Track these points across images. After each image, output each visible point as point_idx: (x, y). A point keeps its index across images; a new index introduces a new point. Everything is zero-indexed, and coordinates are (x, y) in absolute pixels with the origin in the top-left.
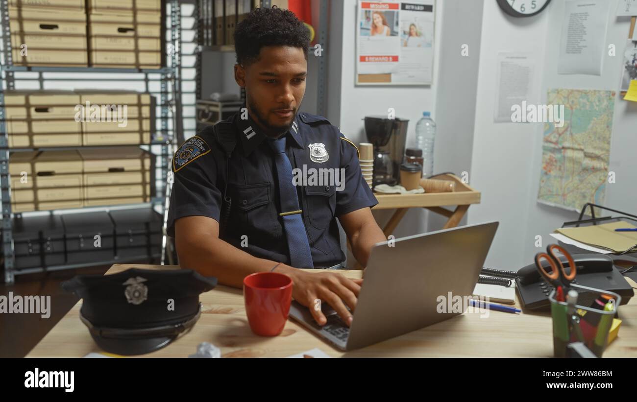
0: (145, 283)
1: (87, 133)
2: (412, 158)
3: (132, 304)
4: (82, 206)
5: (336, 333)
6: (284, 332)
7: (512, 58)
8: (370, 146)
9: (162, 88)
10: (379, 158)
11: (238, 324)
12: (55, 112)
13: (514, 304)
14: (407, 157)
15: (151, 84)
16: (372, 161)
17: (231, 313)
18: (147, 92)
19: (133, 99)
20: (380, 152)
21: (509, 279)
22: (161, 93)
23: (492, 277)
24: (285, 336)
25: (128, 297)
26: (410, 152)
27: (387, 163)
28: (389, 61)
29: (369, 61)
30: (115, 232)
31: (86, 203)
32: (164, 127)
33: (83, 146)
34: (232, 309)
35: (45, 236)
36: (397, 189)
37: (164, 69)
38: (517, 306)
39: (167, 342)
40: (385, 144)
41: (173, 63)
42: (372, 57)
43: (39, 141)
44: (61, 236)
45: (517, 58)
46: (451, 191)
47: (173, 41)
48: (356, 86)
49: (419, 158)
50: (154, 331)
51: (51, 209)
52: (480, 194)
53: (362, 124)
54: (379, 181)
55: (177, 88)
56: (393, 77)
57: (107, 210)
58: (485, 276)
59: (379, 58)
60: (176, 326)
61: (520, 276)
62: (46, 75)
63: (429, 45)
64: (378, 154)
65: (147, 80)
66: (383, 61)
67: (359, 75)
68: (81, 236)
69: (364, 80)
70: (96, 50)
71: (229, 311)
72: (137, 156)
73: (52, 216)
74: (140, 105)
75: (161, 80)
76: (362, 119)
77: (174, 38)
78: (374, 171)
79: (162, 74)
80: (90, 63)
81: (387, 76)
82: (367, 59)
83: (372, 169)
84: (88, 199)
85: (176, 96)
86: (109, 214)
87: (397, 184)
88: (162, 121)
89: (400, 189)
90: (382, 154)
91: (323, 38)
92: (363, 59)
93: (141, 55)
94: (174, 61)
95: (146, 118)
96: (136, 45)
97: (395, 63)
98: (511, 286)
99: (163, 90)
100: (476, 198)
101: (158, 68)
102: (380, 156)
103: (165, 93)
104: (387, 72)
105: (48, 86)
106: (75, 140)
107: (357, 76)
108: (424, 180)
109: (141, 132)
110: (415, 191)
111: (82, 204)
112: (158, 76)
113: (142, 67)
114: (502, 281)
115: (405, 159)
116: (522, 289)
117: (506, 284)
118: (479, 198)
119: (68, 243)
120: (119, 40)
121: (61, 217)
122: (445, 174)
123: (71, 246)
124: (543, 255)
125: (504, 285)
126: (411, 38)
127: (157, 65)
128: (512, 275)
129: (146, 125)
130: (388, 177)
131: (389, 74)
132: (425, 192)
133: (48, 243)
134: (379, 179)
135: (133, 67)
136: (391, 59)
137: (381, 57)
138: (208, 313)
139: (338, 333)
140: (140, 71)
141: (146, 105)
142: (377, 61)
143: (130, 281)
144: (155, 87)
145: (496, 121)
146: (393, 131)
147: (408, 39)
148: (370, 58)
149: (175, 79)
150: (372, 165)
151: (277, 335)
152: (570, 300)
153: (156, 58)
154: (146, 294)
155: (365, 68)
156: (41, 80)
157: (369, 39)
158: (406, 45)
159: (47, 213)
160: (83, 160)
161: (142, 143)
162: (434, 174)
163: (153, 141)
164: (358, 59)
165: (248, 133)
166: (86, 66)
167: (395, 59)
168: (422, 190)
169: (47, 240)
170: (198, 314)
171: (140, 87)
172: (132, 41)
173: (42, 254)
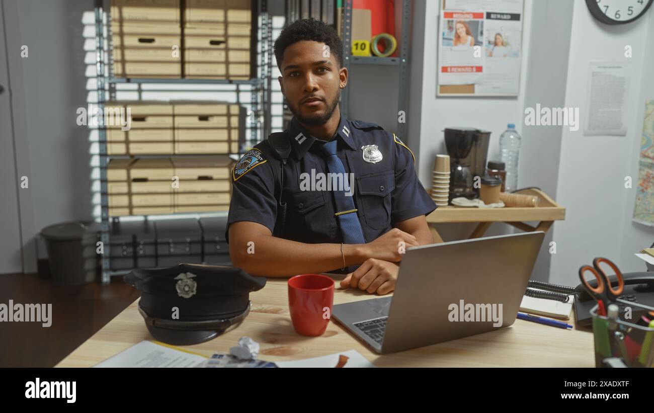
0: (194, 279)
1: (179, 142)
2: (494, 171)
3: (182, 297)
4: (172, 211)
5: (375, 337)
6: (326, 333)
7: (605, 67)
8: (447, 158)
9: (252, 99)
10: (459, 171)
11: (285, 323)
12: (150, 121)
13: (568, 320)
14: (490, 170)
15: (242, 95)
16: (449, 173)
17: (279, 313)
18: (238, 103)
19: (223, 109)
20: (460, 164)
21: (566, 295)
22: (252, 103)
23: (549, 292)
24: (326, 337)
25: (179, 291)
26: (492, 165)
27: (466, 176)
28: (472, 71)
29: (451, 72)
30: (203, 238)
31: (176, 210)
32: (254, 138)
33: (174, 154)
34: (281, 309)
35: (138, 240)
36: (475, 202)
37: (253, 80)
38: (571, 322)
39: (213, 335)
40: (465, 157)
41: (262, 75)
42: (454, 67)
43: (135, 149)
44: (152, 240)
45: (610, 67)
46: (533, 206)
47: (263, 52)
48: (438, 97)
49: (502, 171)
50: (201, 324)
51: (145, 214)
52: (564, 210)
53: (442, 136)
54: (458, 194)
55: (266, 99)
56: (477, 88)
57: (197, 217)
58: (541, 290)
59: (462, 69)
60: (223, 321)
61: (577, 292)
62: (144, 86)
63: (516, 55)
64: (457, 167)
65: (238, 91)
66: (467, 72)
67: (441, 86)
68: (171, 241)
69: (446, 91)
70: (189, 62)
71: (278, 311)
72: (226, 164)
73: (146, 222)
74: (229, 115)
75: (252, 91)
76: (442, 131)
77: (263, 50)
78: (450, 184)
79: (253, 85)
80: (183, 75)
81: (470, 87)
82: (449, 69)
83: (449, 182)
84: (178, 206)
85: (264, 107)
86: (199, 221)
87: (477, 198)
88: (252, 131)
89: (479, 203)
90: (462, 167)
91: (405, 49)
92: (445, 69)
93: (231, 67)
94: (263, 72)
95: (235, 128)
96: (227, 57)
97: (479, 74)
98: (569, 302)
99: (254, 101)
100: (561, 214)
101: (247, 79)
102: (460, 168)
103: (254, 104)
104: (470, 83)
105: (146, 96)
106: (167, 149)
107: (439, 87)
108: (506, 194)
109: (229, 141)
110: (494, 205)
111: (172, 210)
112: (249, 87)
113: (232, 78)
114: (560, 296)
115: (486, 172)
116: (579, 306)
117: (564, 300)
118: (564, 215)
119: (159, 247)
120: (210, 52)
121: (155, 222)
122: (529, 188)
123: (162, 250)
124: (589, 268)
125: (561, 301)
126: (497, 48)
127: (246, 76)
128: (570, 291)
129: (235, 135)
130: (468, 190)
131: (473, 85)
132: (506, 206)
133: (141, 247)
134: (458, 192)
135: (223, 78)
136: (474, 69)
137: (464, 67)
138: (257, 312)
139: (377, 337)
140: (231, 82)
141: (235, 115)
142: (460, 72)
143: (181, 276)
144: (246, 98)
145: (586, 135)
146: (474, 143)
147: (493, 49)
148: (453, 69)
149: (264, 90)
150: (449, 177)
151: (319, 335)
152: (610, 315)
153: (245, 70)
154: (195, 289)
155: (448, 79)
156: (140, 91)
157: (451, 50)
158: (491, 55)
159: (141, 219)
160: (174, 167)
161: (230, 153)
162: (518, 188)
163: (241, 151)
164: (440, 69)
165: (300, 139)
166: (179, 77)
167: (479, 69)
168: (502, 205)
169: (139, 244)
170: (246, 312)
171: (231, 98)
172: (223, 54)
173: (135, 257)
